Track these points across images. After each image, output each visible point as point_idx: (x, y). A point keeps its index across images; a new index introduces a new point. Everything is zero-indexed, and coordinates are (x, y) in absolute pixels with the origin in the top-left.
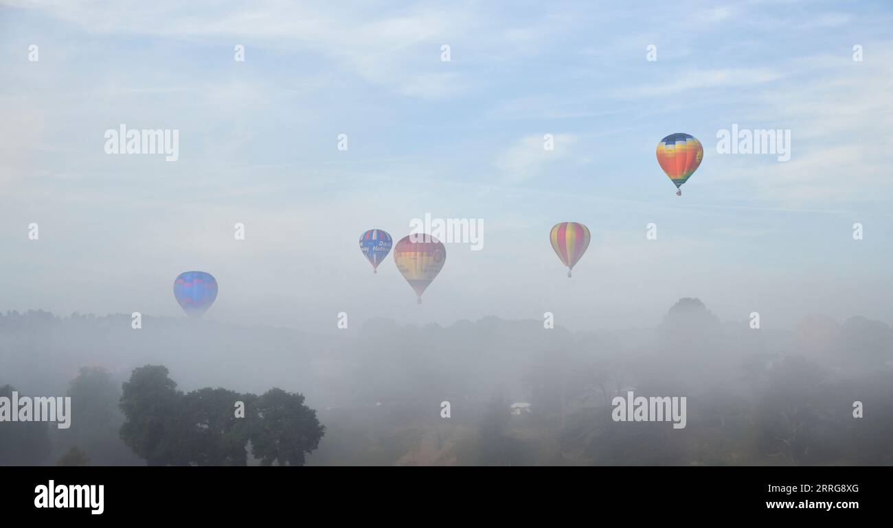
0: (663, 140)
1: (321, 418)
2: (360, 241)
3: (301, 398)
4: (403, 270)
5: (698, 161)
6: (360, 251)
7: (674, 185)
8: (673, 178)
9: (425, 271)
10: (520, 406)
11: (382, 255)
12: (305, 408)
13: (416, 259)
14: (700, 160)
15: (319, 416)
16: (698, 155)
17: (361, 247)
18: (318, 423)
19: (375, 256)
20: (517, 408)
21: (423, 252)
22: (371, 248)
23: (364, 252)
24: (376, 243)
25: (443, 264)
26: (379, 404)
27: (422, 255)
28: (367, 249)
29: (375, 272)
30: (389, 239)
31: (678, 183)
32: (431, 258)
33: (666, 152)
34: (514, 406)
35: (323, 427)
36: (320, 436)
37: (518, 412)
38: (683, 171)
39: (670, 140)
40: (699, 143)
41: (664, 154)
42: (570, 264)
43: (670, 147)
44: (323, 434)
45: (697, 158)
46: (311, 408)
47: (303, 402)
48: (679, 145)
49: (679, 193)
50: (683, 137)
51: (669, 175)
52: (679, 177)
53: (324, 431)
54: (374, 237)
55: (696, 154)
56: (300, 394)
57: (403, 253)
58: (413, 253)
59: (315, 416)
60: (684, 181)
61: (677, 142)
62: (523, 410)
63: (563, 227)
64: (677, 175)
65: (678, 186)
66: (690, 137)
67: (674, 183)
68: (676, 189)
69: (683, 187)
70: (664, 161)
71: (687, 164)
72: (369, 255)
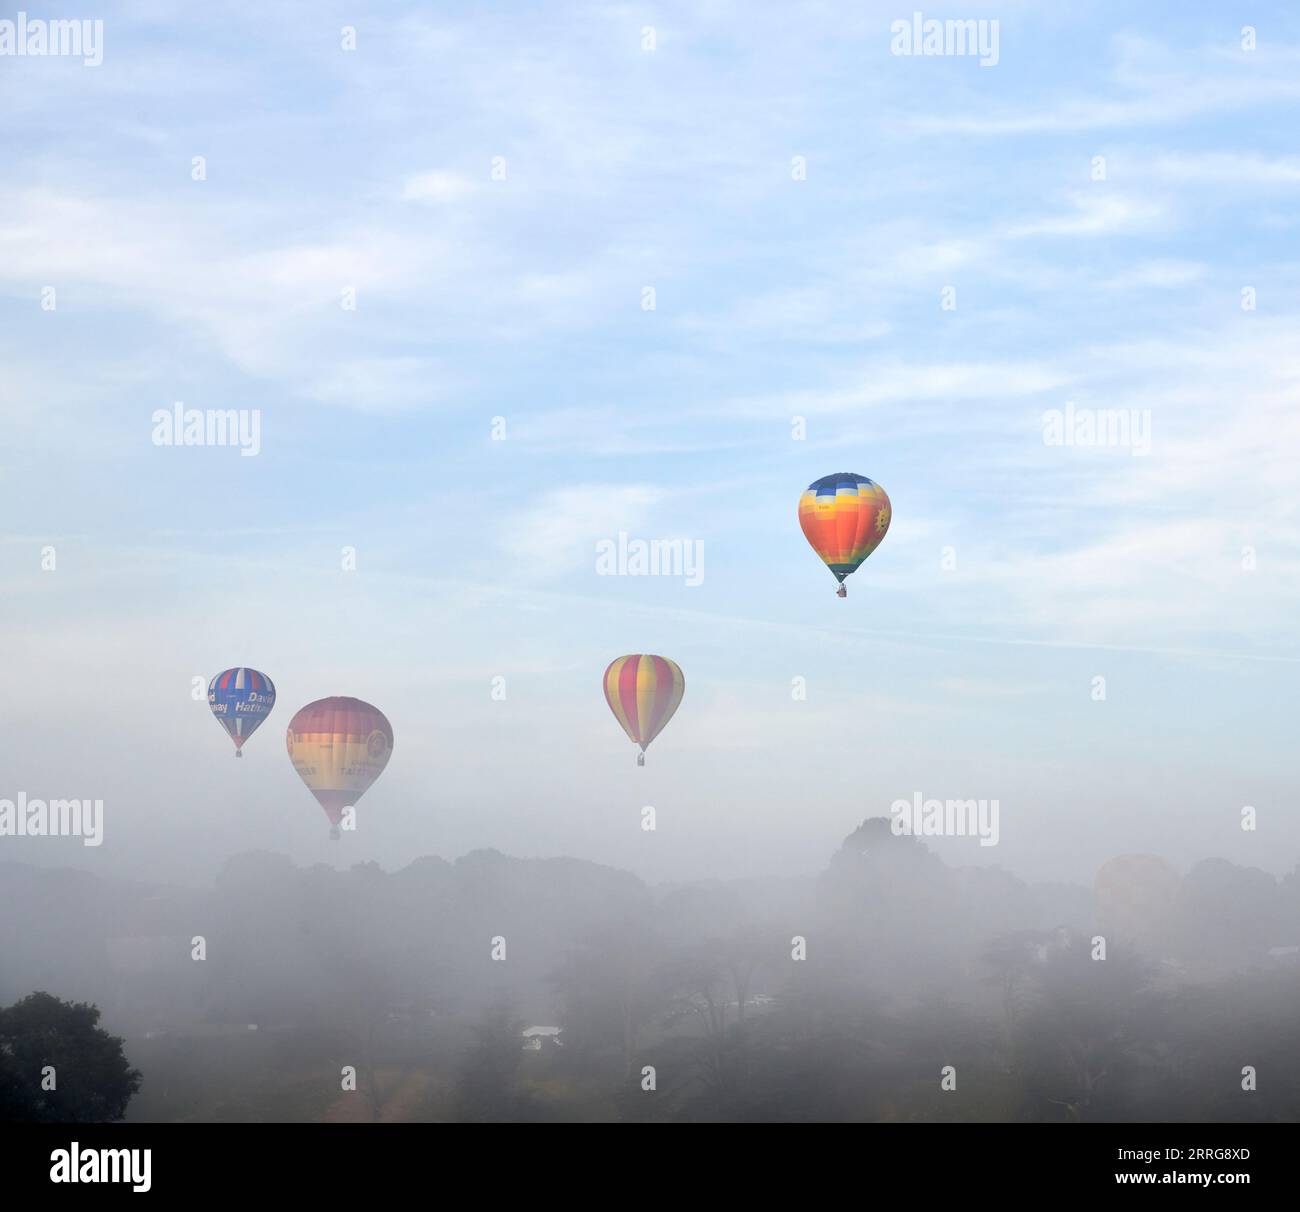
0: (812, 487)
1: (134, 1055)
2: (210, 692)
3: (91, 1015)
4: (304, 770)
5: (879, 528)
6: (209, 711)
7: (833, 575)
8: (831, 562)
9: (350, 772)
10: (539, 1033)
11: (253, 720)
12: (101, 1034)
13: (332, 747)
14: (885, 527)
15: (127, 1052)
16: (879, 518)
17: (211, 703)
18: (127, 1065)
19: (239, 721)
20: (534, 1037)
21: (346, 733)
22: (232, 706)
23: (216, 713)
24: (242, 695)
25: (387, 759)
26: (253, 1027)
27: (345, 741)
28: (224, 708)
29: (239, 754)
30: (269, 689)
31: (842, 571)
32: (363, 748)
33: (817, 510)
34: (527, 1033)
35: (136, 1074)
36: (128, 1094)
37: (537, 1045)
38: (851, 548)
39: (826, 485)
40: (884, 494)
41: (813, 514)
42: (642, 739)
43: (826, 499)
44: (135, 1088)
45: (879, 523)
46: (113, 1033)
47: (95, 1023)
48: (843, 494)
49: (843, 593)
50: (851, 480)
51: (823, 556)
52: (843, 560)
53: (137, 1082)
54: (239, 683)
55: (878, 514)
56: (89, 1006)
57: (306, 736)
58: (325, 735)
59: (120, 1050)
60: (852, 568)
61: (838, 491)
62: (547, 1041)
63: (633, 662)
64: (838, 555)
65: (841, 579)
66: (865, 480)
67: (833, 571)
68: (837, 585)
69: (850, 579)
70: (814, 530)
71: (859, 535)
72: (227, 719)
